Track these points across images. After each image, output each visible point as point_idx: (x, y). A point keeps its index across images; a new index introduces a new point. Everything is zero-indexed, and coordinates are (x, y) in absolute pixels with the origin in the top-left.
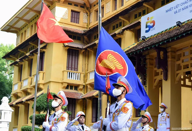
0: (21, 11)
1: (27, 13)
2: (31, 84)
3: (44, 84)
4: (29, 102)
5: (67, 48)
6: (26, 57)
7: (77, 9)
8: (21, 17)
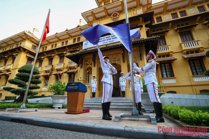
0: (7, 39)
1: (10, 41)
2: (5, 69)
3: (12, 69)
4: (9, 75)
5: (28, 57)
6: (5, 58)
7: (35, 45)
8: (5, 42)
